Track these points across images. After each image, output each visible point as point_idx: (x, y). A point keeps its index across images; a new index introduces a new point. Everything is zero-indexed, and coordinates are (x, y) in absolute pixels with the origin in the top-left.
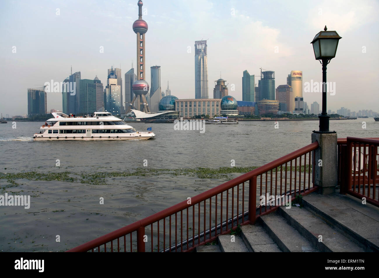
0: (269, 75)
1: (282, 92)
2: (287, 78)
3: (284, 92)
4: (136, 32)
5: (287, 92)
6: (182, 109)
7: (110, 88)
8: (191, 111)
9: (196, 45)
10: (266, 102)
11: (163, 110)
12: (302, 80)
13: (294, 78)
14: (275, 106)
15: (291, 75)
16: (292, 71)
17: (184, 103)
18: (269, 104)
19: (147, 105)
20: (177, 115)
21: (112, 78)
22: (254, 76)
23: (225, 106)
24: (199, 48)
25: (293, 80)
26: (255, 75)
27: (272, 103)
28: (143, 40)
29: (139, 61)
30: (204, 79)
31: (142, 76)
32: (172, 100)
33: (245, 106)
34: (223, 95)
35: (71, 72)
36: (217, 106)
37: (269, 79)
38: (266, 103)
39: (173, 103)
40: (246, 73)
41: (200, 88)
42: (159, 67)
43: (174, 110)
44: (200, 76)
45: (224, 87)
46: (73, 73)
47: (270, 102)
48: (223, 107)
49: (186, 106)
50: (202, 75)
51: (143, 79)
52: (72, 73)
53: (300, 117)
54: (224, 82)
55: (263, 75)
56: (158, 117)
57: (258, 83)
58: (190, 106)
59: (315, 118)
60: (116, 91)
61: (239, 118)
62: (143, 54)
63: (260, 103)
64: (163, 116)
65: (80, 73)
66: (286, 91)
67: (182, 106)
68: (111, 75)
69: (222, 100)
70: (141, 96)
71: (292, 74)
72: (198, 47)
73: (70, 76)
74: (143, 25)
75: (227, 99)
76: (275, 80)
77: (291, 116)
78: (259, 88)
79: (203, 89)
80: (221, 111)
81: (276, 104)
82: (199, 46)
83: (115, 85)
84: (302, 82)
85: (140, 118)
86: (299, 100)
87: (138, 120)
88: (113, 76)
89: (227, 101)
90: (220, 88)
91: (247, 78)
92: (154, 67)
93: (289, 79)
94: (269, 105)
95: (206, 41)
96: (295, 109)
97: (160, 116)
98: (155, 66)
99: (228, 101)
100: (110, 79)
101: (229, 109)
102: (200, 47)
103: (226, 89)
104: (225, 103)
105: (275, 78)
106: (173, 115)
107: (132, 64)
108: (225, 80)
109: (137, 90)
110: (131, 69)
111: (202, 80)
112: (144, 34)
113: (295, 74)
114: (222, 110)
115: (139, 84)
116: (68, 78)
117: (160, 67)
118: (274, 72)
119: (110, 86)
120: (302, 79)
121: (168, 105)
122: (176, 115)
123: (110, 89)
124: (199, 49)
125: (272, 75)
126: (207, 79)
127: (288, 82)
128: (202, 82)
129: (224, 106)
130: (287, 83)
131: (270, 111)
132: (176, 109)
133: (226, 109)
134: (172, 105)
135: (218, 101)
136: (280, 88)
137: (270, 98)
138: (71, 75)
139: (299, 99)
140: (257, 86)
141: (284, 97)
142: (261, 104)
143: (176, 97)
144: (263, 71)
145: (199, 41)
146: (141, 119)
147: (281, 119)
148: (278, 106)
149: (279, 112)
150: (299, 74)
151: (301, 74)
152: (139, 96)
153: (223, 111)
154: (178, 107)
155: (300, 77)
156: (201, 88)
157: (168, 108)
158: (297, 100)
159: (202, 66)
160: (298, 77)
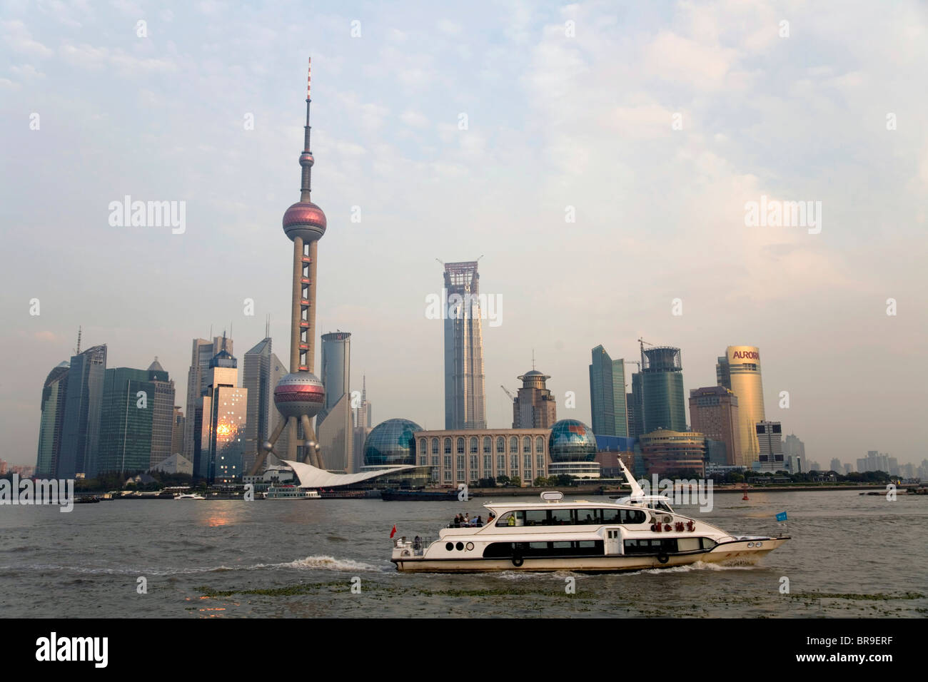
0: (666, 360)
1: (709, 407)
2: (717, 368)
3: (713, 406)
4: (292, 237)
5: (723, 407)
6: (436, 460)
7: (217, 396)
8: (476, 467)
9: (446, 276)
10: (668, 438)
11: (378, 462)
12: (760, 374)
13: (738, 368)
14: (694, 448)
15: (727, 357)
16: (729, 348)
17: (442, 441)
18: (676, 442)
19: (317, 446)
20: (425, 476)
21: (222, 367)
22: (621, 361)
23: (562, 450)
24: (455, 282)
25: (734, 373)
26: (625, 361)
27: (683, 439)
28: (311, 260)
29: (298, 319)
30: (472, 372)
31: (303, 362)
32: (404, 433)
33: (606, 450)
34: (541, 416)
35: (79, 345)
36: (540, 449)
37: (667, 369)
38: (666, 441)
39: (409, 441)
40: (599, 354)
41: (461, 398)
42: (345, 336)
43: (413, 462)
44: (460, 361)
45: (543, 393)
46: (83, 350)
47: (677, 438)
48: (557, 454)
49: (448, 450)
50: (465, 358)
51: (307, 371)
52: (81, 347)
53: (783, 481)
54: (544, 379)
55: (647, 360)
56: (367, 482)
57: (631, 382)
58: (461, 450)
59: (826, 484)
60: (233, 404)
61: (608, 486)
62: (311, 297)
63: (649, 439)
64: (382, 481)
65: (104, 348)
66: (720, 406)
67: (436, 451)
68: (220, 357)
69: (552, 433)
70: (299, 420)
71: (731, 357)
72: (453, 280)
73: (72, 358)
74: (312, 217)
75: (566, 429)
76: (682, 372)
77: (757, 480)
78: (635, 395)
79: (471, 399)
80: (550, 466)
81: (695, 442)
82: (455, 277)
83: (232, 386)
84: (760, 378)
85: (318, 486)
86: (769, 431)
87: (311, 493)
88: (227, 360)
89: (568, 436)
90: (534, 396)
91: (602, 365)
92: (331, 334)
93: (722, 371)
94: (677, 447)
95: (475, 264)
96: (760, 456)
97: (372, 480)
98: (336, 332)
99: (572, 434)
100: (216, 369)
101: (573, 460)
102: (458, 280)
103: (551, 400)
104: (562, 441)
105: (682, 367)
106: (414, 477)
107: (268, 326)
108: (545, 374)
109: (289, 402)
110: (263, 341)
111: (466, 372)
112: (314, 243)
113: (740, 357)
114: (554, 462)
115: (297, 383)
116: (65, 362)
117: (349, 334)
118: (680, 350)
119: (217, 390)
120: (760, 370)
121: (393, 448)
122: (422, 479)
123: (217, 400)
124: (456, 285)
125: (675, 358)
126: (480, 370)
127: (720, 378)
128: (466, 379)
129: (557, 450)
130: (719, 381)
131: (681, 464)
132: (418, 460)
133: (566, 460)
134: (406, 448)
135: (541, 437)
136: (702, 396)
137: (672, 426)
138: (75, 355)
139: (769, 428)
140: (629, 390)
141: (716, 421)
142: (652, 442)
143: (416, 423)
144: (646, 347)
145: (455, 264)
146: (318, 489)
147: (730, 488)
148: (702, 449)
149: (711, 467)
150: (751, 355)
151: (756, 356)
152: (293, 420)
153: (556, 466)
154: (425, 453)
155: (754, 365)
156: (463, 397)
157: (392, 458)
158: (763, 432)
159: (465, 332)
160: (749, 364)
